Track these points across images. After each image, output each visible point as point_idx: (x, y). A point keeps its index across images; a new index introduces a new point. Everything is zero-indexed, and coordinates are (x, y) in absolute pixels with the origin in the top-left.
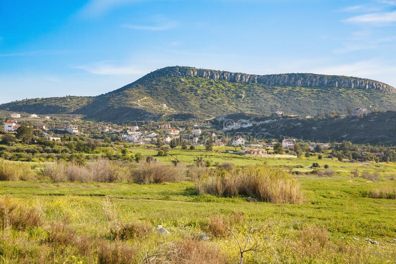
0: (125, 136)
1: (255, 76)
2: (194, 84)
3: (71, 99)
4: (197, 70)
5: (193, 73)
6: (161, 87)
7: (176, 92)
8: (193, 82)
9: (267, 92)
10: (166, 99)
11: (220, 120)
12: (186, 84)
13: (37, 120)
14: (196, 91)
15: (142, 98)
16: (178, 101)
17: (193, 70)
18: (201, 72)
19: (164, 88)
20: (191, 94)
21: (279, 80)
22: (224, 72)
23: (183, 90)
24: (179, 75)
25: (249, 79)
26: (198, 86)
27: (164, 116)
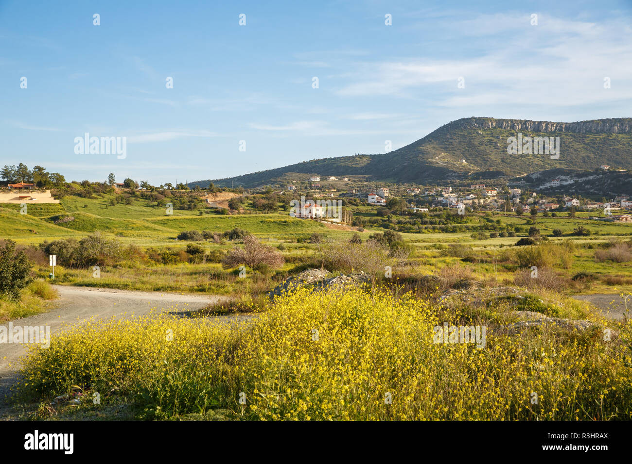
0: (442, 199)
1: (562, 124)
2: (492, 136)
3: (361, 158)
4: (496, 120)
5: (492, 124)
6: (457, 141)
7: (474, 146)
8: (492, 134)
9: (577, 142)
10: (464, 154)
11: (534, 177)
12: (484, 137)
13: (338, 182)
14: (496, 143)
15: (440, 154)
16: (476, 156)
17: (491, 121)
18: (500, 122)
19: (460, 142)
20: (490, 147)
21: (591, 127)
22: (526, 121)
23: (481, 144)
24: (475, 127)
25: (556, 127)
26: (498, 138)
27: (470, 174)
